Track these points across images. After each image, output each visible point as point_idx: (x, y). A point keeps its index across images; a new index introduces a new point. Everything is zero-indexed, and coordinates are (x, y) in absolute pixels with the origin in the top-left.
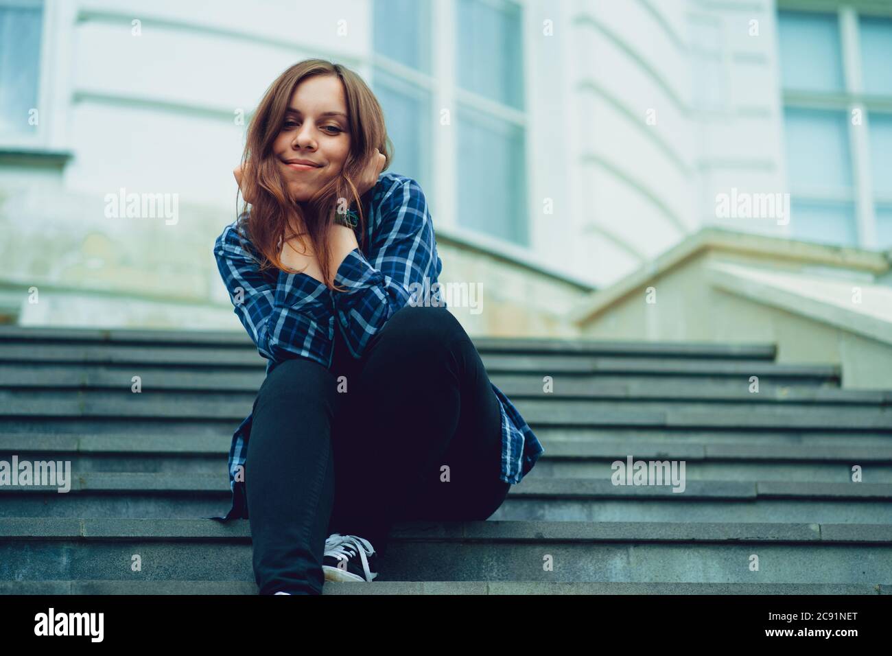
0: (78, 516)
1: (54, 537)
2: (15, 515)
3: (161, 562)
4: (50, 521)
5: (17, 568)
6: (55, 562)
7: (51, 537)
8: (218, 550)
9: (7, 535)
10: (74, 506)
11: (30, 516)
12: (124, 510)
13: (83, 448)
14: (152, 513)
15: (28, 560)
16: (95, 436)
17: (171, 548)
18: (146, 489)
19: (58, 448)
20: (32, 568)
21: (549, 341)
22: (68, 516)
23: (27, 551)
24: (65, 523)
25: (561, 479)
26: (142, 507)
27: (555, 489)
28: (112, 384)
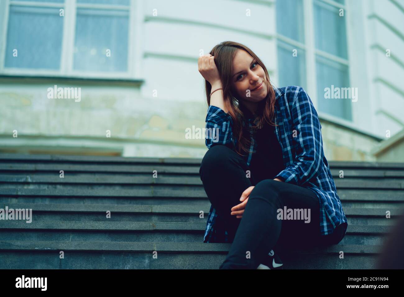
0: (152, 242)
1: (142, 251)
2: (124, 241)
3: (190, 262)
4: (140, 243)
5: (126, 264)
6: (143, 262)
7: (141, 251)
8: (215, 257)
9: (121, 249)
10: (151, 237)
11: (131, 241)
12: (173, 239)
13: (154, 211)
14: (185, 240)
15: (131, 261)
16: (159, 206)
17: (194, 256)
18: (182, 229)
19: (143, 211)
20: (132, 264)
21: (363, 163)
22: (148, 241)
23: (130, 257)
24: (147, 244)
25: (371, 226)
26: (181, 237)
27: (369, 230)
28: (165, 182)
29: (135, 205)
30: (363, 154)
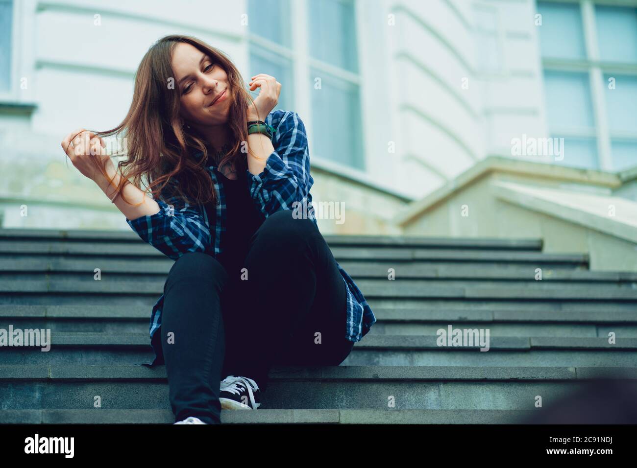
0: (46, 363)
1: (30, 378)
4: (26, 367)
5: (3, 401)
7: (27, 379)
8: (146, 387)
10: (44, 356)
11: (12, 363)
12: (79, 359)
13: (49, 315)
14: (99, 361)
15: (11, 395)
16: (58, 307)
17: (113, 386)
18: (95, 343)
19: (31, 315)
20: (14, 401)
21: (381, 237)
22: (40, 363)
23: (10, 389)
24: (37, 368)
25: (390, 336)
26: (92, 357)
27: (387, 343)
28: (69, 269)
29: (19, 306)
30: (382, 222)
